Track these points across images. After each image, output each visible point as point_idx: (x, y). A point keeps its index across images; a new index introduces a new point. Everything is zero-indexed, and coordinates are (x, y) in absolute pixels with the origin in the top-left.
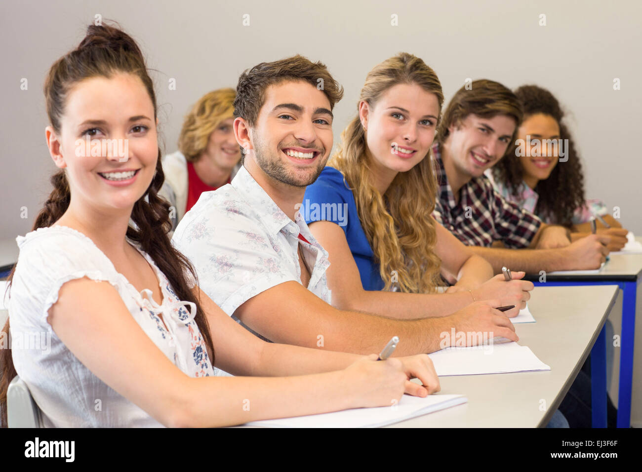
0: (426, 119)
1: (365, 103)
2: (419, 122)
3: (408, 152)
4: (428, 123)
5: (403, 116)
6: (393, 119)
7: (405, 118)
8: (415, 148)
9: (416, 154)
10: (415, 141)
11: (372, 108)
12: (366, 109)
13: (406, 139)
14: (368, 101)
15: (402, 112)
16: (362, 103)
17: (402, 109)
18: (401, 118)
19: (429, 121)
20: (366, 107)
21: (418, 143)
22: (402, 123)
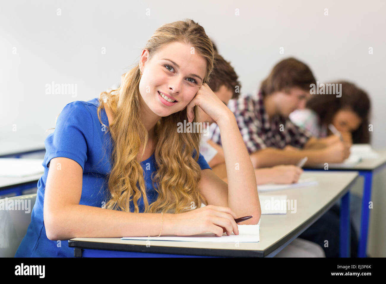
0: (192, 77)
1: (147, 52)
2: (185, 78)
3: (170, 100)
4: (193, 81)
5: (174, 69)
6: (165, 69)
7: (175, 72)
8: (177, 99)
9: (176, 104)
10: (178, 93)
11: (151, 56)
12: (146, 57)
13: (171, 89)
14: (149, 50)
15: (173, 66)
16: (144, 51)
17: (174, 63)
18: (172, 70)
19: (194, 80)
20: (146, 55)
21: (180, 95)
22: (171, 75)
